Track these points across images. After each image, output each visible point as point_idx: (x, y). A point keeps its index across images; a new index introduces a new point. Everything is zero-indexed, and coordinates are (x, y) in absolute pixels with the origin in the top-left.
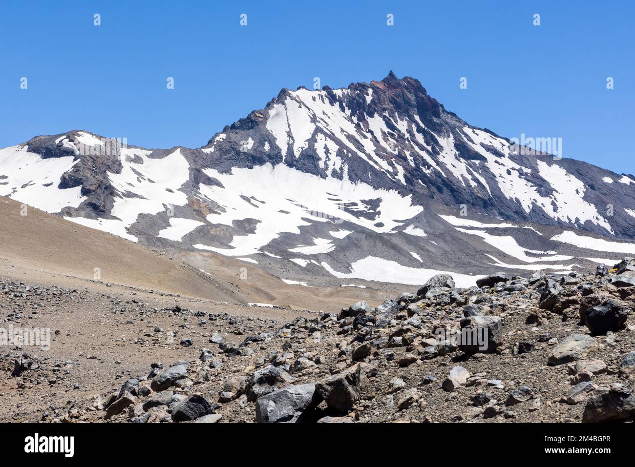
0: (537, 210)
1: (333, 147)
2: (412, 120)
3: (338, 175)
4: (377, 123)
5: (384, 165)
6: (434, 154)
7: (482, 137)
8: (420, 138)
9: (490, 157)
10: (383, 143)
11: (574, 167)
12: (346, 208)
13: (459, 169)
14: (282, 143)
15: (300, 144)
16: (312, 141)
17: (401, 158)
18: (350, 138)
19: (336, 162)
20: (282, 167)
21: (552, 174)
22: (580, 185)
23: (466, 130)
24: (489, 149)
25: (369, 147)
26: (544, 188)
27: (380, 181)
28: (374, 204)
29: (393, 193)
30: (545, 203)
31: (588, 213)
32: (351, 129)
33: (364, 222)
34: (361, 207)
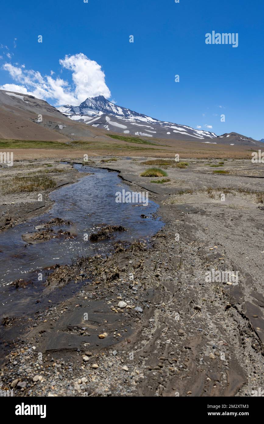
0: (117, 113)
1: (94, 106)
2: (102, 102)
3: (95, 109)
4: (98, 102)
5: (99, 108)
6: (105, 106)
7: (111, 104)
8: (103, 104)
9: (111, 106)
10: (99, 105)
11: (121, 108)
12: (96, 113)
13: (108, 108)
14: (88, 105)
15: (90, 105)
16: (91, 105)
17: (101, 107)
18: (96, 104)
19: (94, 108)
20: (88, 108)
21: (119, 108)
22: (122, 110)
23: (109, 103)
24: (112, 105)
25: (98, 106)
26: (118, 110)
27: (99, 110)
28: (99, 112)
29: (101, 111)
30: (118, 112)
31: (122, 113)
32: (96, 103)
33: (97, 114)
34: (97, 113)
